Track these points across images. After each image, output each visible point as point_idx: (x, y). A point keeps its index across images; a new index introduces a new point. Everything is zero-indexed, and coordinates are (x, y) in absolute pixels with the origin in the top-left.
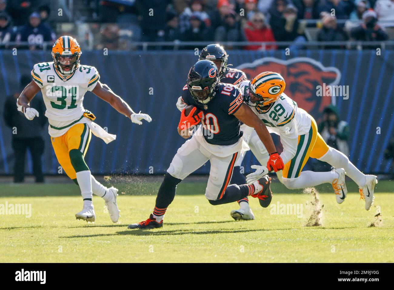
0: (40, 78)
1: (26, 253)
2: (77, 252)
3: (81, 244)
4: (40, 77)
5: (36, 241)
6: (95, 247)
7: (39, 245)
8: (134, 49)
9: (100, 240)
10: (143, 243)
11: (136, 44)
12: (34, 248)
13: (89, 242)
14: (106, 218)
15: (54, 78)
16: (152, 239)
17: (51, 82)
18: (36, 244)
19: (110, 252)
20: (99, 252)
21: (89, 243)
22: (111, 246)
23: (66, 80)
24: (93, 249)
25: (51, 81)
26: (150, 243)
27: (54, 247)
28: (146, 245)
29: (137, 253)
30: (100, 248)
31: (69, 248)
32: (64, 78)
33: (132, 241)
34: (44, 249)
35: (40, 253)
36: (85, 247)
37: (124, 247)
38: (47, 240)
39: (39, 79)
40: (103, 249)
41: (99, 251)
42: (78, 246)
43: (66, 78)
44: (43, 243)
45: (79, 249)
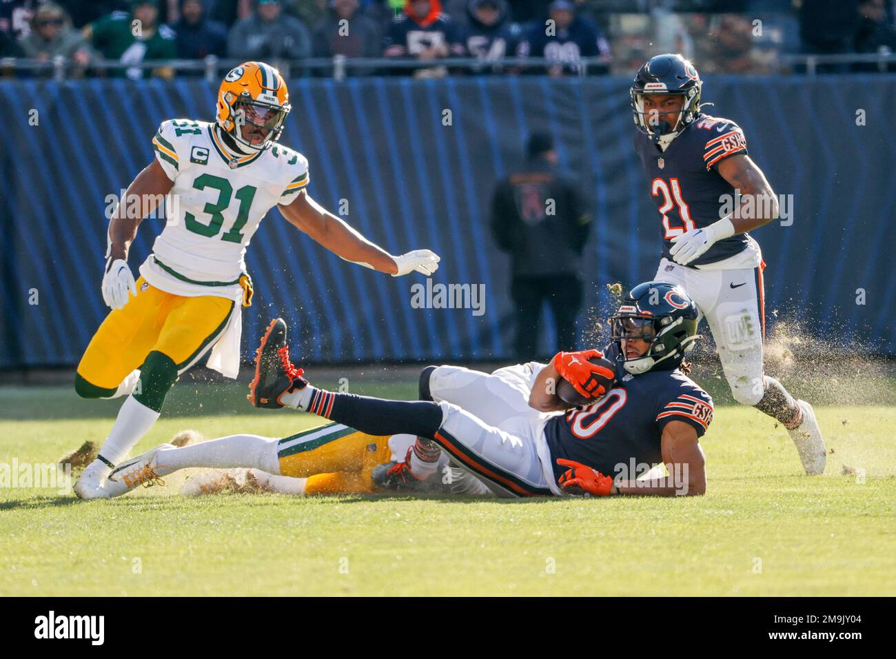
0: (173, 150)
1: (541, 537)
2: (657, 534)
3: (668, 517)
4: (174, 148)
5: (566, 510)
6: (698, 523)
7: (573, 519)
8: (783, 72)
9: (710, 507)
10: (811, 514)
11: (790, 59)
12: (560, 526)
13: (685, 513)
14: (723, 457)
15: (208, 155)
16: (829, 505)
17: (199, 162)
18: (565, 517)
19: (734, 535)
20: (709, 536)
21: (686, 515)
22: (735, 521)
23: (236, 164)
24: (694, 529)
25: (199, 160)
26: (826, 516)
27: (606, 524)
28: (816, 519)
29: (797, 538)
30: (711, 527)
31: (640, 526)
32: (232, 160)
33: (783, 511)
34: (583, 528)
35: (575, 539)
36: (675, 524)
37: (765, 525)
38: (589, 509)
39: (171, 154)
40: (716, 529)
41: (708, 533)
42: (660, 522)
43: (236, 161)
44: (580, 516)
45: (662, 529)
